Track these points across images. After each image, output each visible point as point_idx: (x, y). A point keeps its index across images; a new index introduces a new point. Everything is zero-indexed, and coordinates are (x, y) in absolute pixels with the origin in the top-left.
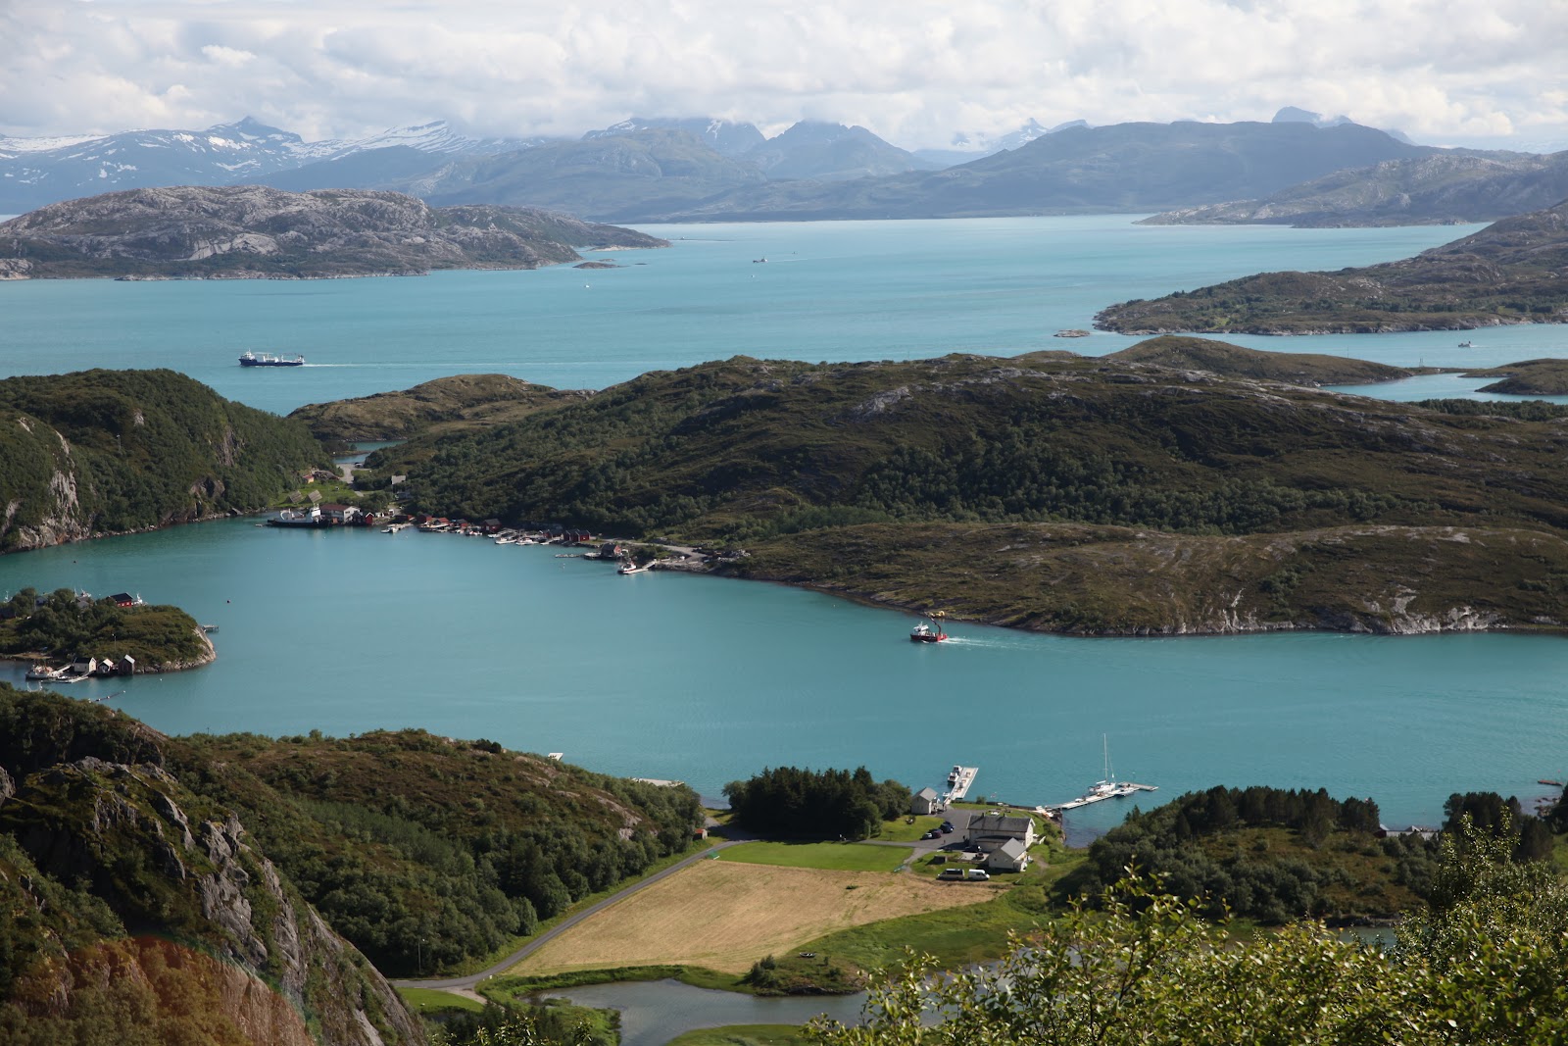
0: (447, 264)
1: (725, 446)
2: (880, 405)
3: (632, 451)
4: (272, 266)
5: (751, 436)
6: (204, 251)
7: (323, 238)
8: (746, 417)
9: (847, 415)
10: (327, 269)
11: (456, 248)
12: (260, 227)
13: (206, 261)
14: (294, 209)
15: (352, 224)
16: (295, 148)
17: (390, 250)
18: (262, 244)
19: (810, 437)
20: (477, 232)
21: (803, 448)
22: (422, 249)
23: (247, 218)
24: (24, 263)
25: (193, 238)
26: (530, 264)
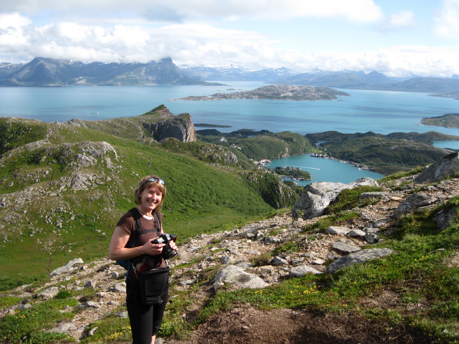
0: (318, 99)
1: (371, 152)
2: (393, 148)
3: (359, 150)
4: (292, 98)
5: (375, 151)
6: (282, 95)
7: (299, 93)
8: (374, 148)
9: (388, 149)
10: (300, 99)
11: (319, 96)
12: (290, 92)
13: (282, 97)
14: (295, 89)
15: (303, 91)
16: (290, 72)
17: (309, 96)
18: (290, 94)
19: (383, 152)
20: (322, 93)
21: (382, 153)
22: (314, 96)
23: (288, 90)
24: (257, 96)
25: (281, 93)
26: (330, 99)
